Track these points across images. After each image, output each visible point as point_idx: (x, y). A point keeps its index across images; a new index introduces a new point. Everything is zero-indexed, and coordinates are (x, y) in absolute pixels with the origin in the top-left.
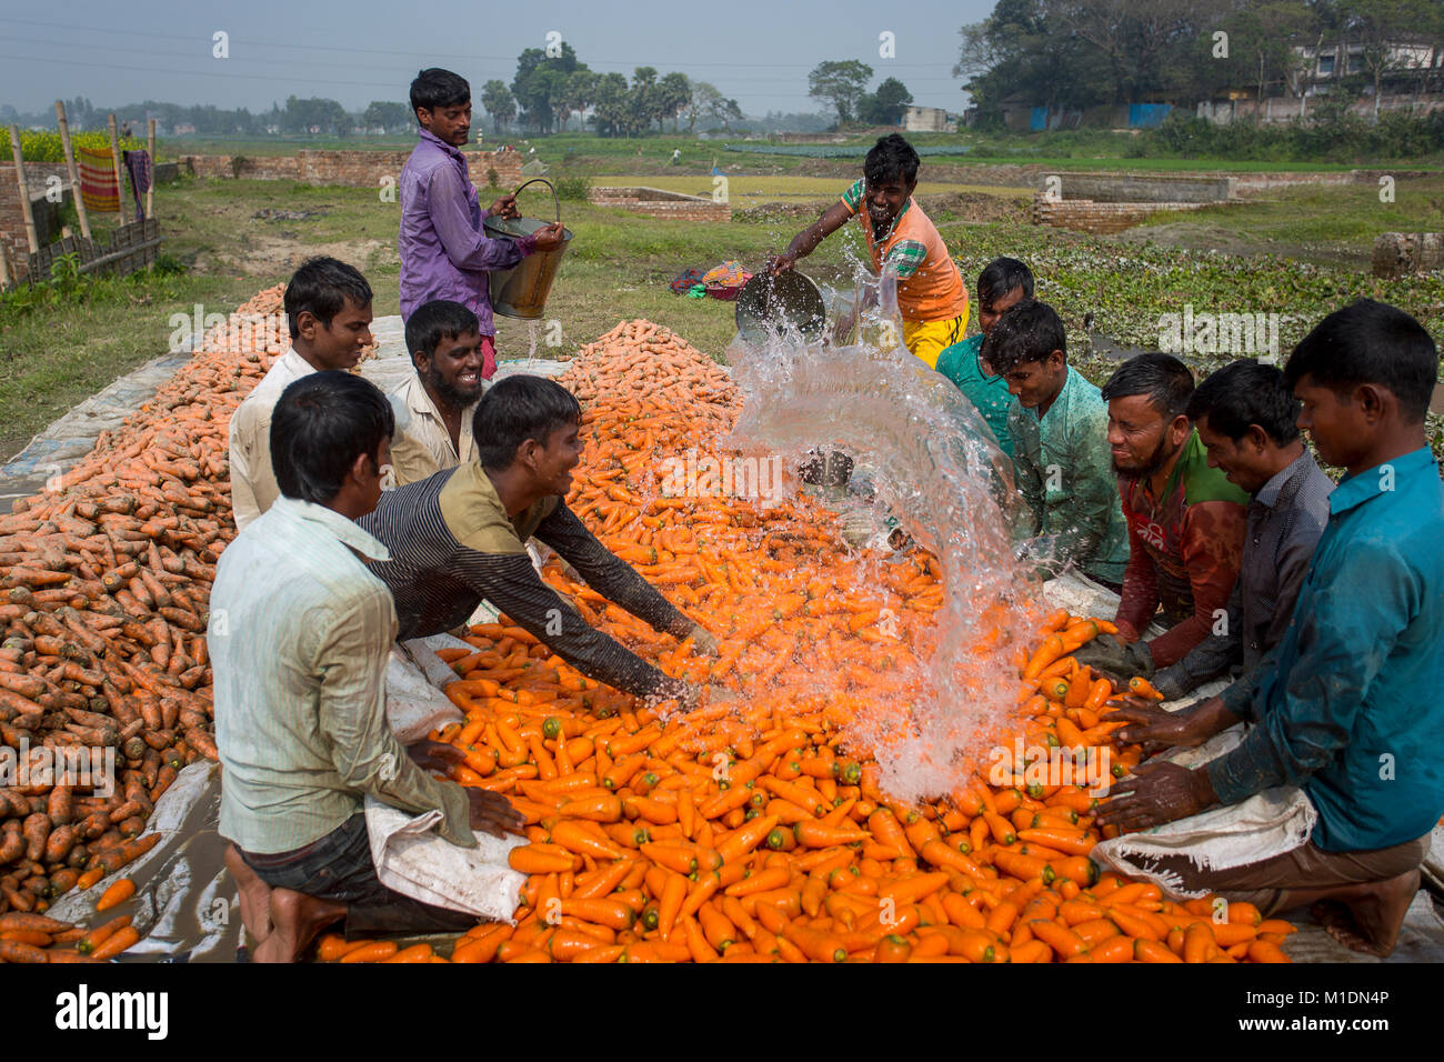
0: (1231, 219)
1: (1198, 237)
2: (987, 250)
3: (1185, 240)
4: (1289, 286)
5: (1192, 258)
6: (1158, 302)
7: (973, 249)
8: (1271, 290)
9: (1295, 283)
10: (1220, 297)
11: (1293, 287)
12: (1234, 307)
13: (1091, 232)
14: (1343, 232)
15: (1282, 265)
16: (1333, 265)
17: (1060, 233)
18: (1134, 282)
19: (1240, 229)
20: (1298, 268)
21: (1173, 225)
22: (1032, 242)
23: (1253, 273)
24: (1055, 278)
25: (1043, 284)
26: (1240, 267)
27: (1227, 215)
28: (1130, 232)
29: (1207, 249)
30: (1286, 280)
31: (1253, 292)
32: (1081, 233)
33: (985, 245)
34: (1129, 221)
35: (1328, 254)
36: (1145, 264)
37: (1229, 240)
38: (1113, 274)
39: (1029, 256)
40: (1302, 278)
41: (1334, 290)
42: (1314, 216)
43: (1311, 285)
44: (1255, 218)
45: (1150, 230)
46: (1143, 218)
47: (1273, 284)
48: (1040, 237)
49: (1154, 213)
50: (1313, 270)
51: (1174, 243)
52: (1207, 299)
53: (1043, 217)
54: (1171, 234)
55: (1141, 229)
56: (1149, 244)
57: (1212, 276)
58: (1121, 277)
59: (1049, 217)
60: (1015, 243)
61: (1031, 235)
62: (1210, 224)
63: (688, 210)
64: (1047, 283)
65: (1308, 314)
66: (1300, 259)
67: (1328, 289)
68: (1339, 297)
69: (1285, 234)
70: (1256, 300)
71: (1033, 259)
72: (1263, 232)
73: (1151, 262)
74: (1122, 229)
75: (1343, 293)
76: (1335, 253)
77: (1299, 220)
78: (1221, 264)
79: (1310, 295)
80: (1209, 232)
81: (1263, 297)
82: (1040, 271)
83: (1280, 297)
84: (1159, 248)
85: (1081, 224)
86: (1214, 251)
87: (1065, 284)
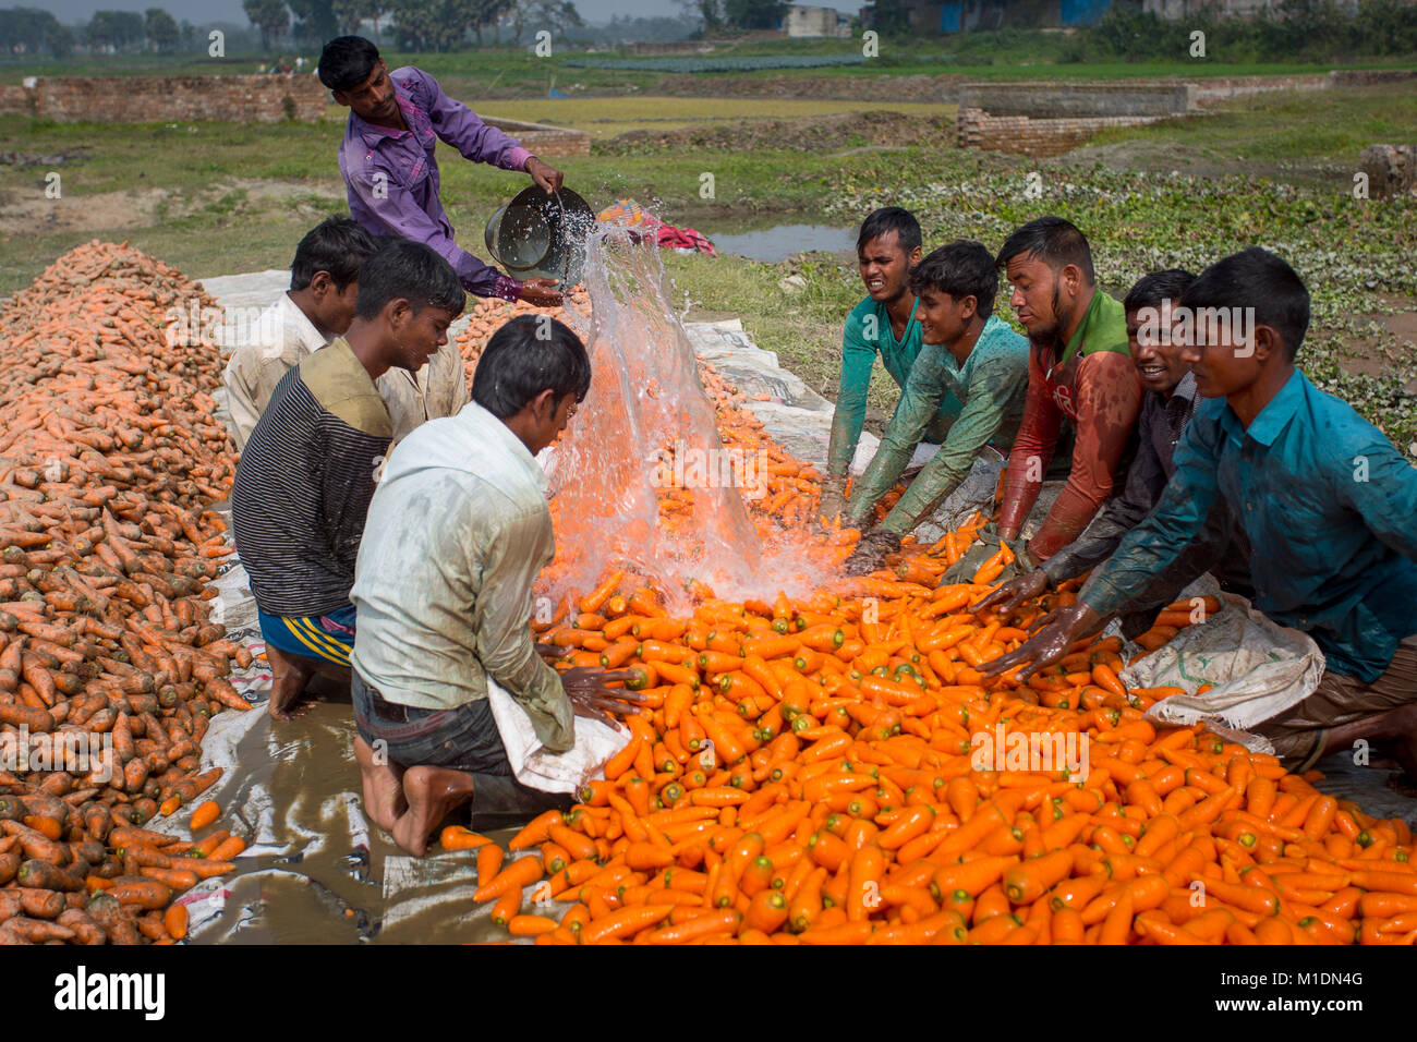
0: (1191, 135)
1: (1155, 158)
2: (908, 180)
3: (1141, 161)
4: (1266, 211)
5: (1150, 181)
6: (1116, 235)
7: (891, 180)
8: (1245, 217)
9: (1273, 208)
10: (1187, 226)
11: (1270, 212)
12: (1204, 237)
13: (1028, 155)
14: (1324, 146)
15: (1257, 188)
16: (1313, 186)
17: (993, 157)
18: (1087, 212)
19: (1203, 147)
20: (1274, 190)
21: (1126, 143)
22: (960, 169)
23: (1223, 197)
24: (993, 211)
25: (979, 218)
26: (1206, 191)
27: (1189, 130)
28: (1074, 154)
29: (1167, 172)
30: (1262, 204)
31: (1225, 220)
32: (1016, 156)
33: (905, 174)
34: (1072, 140)
35: (1307, 173)
36: (1097, 190)
37: (1191, 159)
38: (1060, 204)
39: (959, 185)
40: (1280, 201)
41: (1318, 214)
42: (1291, 128)
43: (1290, 209)
44: (1220, 133)
45: (1098, 151)
46: (1089, 136)
47: (1247, 209)
48: (969, 162)
49: (1101, 130)
50: (1293, 192)
51: (1127, 165)
52: (1173, 230)
53: (970, 138)
54: (1123, 155)
55: (1088, 149)
56: (1099, 167)
57: (1176, 203)
58: (1070, 207)
59: (978, 138)
60: (940, 171)
61: (958, 160)
62: (1168, 142)
63: (537, 143)
64: (984, 217)
65: (1290, 242)
66: (1276, 179)
67: (1310, 213)
68: (1324, 221)
69: (1256, 151)
70: (1228, 228)
71: (964, 189)
72: (1231, 149)
73: (1104, 188)
74: (1066, 150)
75: (1328, 217)
76: (1316, 171)
77: (1272, 133)
78: (1185, 188)
79: (1290, 221)
80: (1168, 150)
81: (1236, 225)
82: (974, 202)
83: (1256, 224)
84: (1110, 171)
85: (1015, 146)
86: (1175, 173)
87: (1006, 218)
